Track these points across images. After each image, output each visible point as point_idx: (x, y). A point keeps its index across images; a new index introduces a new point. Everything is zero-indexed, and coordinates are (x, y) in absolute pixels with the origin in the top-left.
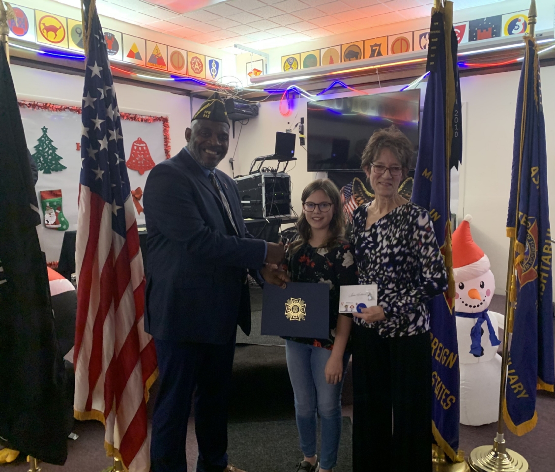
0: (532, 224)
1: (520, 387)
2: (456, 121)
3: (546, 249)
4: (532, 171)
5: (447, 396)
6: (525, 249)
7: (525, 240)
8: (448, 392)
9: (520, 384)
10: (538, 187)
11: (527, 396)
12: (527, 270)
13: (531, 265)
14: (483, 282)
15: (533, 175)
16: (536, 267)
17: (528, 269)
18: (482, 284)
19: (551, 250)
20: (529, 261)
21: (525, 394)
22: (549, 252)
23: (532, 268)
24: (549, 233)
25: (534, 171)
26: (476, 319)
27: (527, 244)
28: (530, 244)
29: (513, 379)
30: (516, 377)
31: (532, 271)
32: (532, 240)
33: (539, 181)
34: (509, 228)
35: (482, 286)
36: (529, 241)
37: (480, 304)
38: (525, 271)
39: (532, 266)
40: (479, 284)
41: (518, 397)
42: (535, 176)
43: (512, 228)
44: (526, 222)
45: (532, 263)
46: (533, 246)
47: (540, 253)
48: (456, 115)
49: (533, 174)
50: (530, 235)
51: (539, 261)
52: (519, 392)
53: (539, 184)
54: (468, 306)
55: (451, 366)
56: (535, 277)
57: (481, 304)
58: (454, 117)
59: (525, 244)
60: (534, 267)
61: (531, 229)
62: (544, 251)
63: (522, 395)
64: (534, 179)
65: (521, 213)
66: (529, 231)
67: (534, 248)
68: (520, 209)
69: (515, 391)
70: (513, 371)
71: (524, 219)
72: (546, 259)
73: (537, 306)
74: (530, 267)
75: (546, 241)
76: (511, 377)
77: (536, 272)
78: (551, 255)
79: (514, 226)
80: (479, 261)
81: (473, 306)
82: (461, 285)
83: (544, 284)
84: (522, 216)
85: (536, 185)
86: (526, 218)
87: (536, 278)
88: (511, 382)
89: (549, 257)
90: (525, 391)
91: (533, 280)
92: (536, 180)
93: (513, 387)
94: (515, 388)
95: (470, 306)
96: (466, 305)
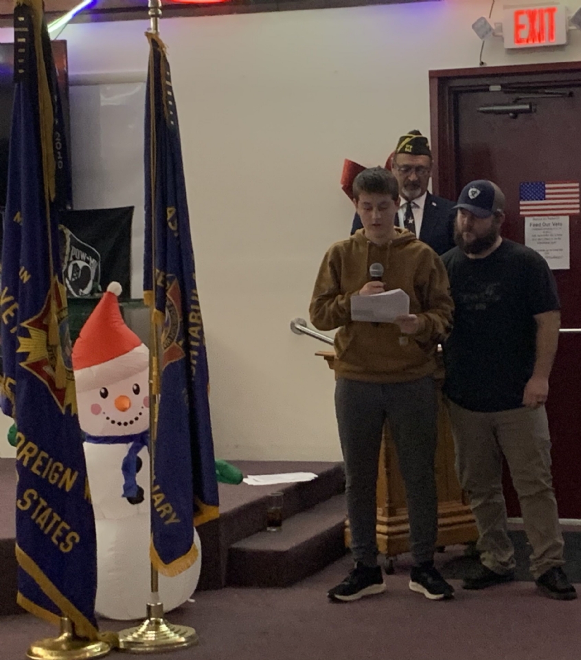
0: (171, 284)
1: (167, 509)
2: (58, 146)
3: (193, 317)
4: (168, 213)
5: (65, 532)
6: (164, 319)
7: (165, 307)
8: (68, 527)
9: (168, 505)
10: (176, 235)
11: (178, 521)
12: (168, 346)
13: (172, 340)
14: (137, 385)
15: (169, 218)
16: (181, 343)
17: (170, 344)
18: (135, 388)
19: (200, 318)
20: (170, 334)
21: (176, 518)
22: (198, 322)
23: (174, 343)
24: (197, 296)
25: (170, 212)
26: (130, 444)
27: (167, 311)
28: (170, 311)
29: (158, 498)
30: (162, 496)
31: (174, 348)
32: (172, 305)
33: (178, 226)
34: (146, 292)
35: (137, 391)
36: (169, 307)
37: (134, 420)
38: (165, 348)
39: (175, 340)
40: (131, 387)
41: (167, 522)
42: (172, 220)
43: (150, 292)
44: (164, 282)
45: (174, 337)
46: (173, 314)
47: (186, 324)
48: (57, 139)
49: (169, 216)
50: (169, 300)
51: (186, 335)
52: (167, 517)
53: (178, 230)
54: (116, 424)
55: (68, 489)
56: (180, 356)
57: (137, 419)
58: (54, 141)
59: (164, 312)
60: (177, 342)
61: (169, 291)
62: (191, 320)
63: (172, 520)
64: (170, 224)
65: (157, 271)
66: (168, 295)
67: (177, 317)
68: (157, 265)
69: (162, 516)
70: (158, 487)
71: (160, 279)
72: (194, 332)
73: (187, 396)
74: (171, 342)
75: (193, 307)
76: (155, 497)
77: (181, 349)
78: (201, 325)
79: (151, 289)
80: (131, 352)
81: (122, 422)
82: (103, 391)
83: (194, 366)
84: (159, 274)
85: (173, 232)
86: (164, 277)
87: (181, 358)
88: (156, 504)
89: (199, 328)
90: (174, 515)
91: (177, 360)
92: (173, 225)
93: (158, 510)
94: (162, 511)
95: (119, 424)
96: (113, 422)
